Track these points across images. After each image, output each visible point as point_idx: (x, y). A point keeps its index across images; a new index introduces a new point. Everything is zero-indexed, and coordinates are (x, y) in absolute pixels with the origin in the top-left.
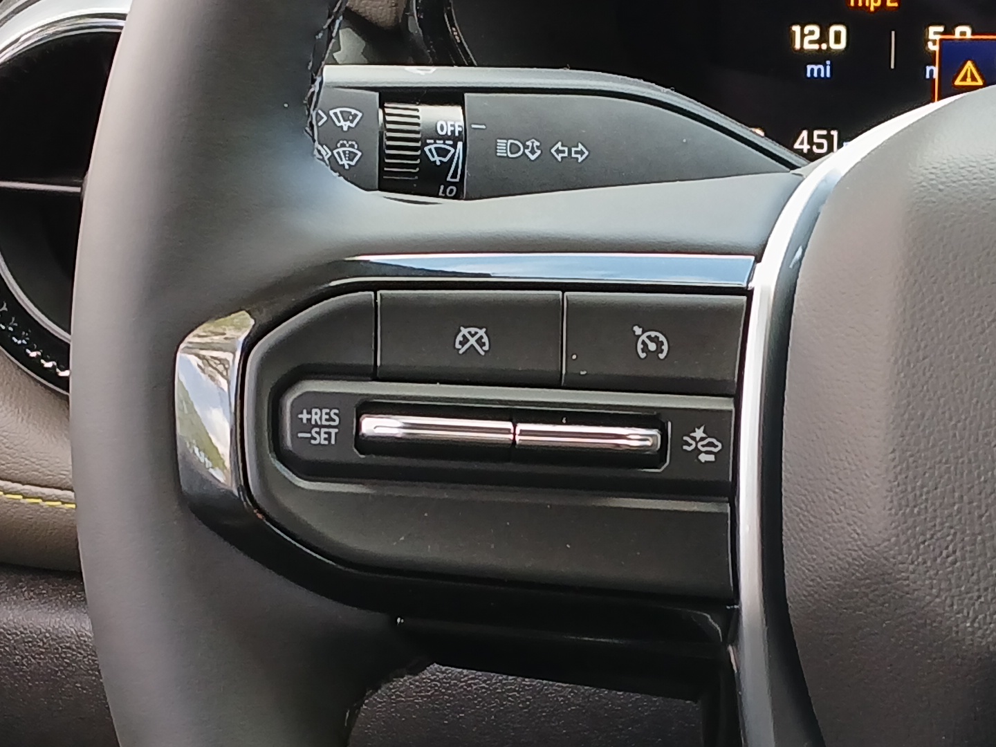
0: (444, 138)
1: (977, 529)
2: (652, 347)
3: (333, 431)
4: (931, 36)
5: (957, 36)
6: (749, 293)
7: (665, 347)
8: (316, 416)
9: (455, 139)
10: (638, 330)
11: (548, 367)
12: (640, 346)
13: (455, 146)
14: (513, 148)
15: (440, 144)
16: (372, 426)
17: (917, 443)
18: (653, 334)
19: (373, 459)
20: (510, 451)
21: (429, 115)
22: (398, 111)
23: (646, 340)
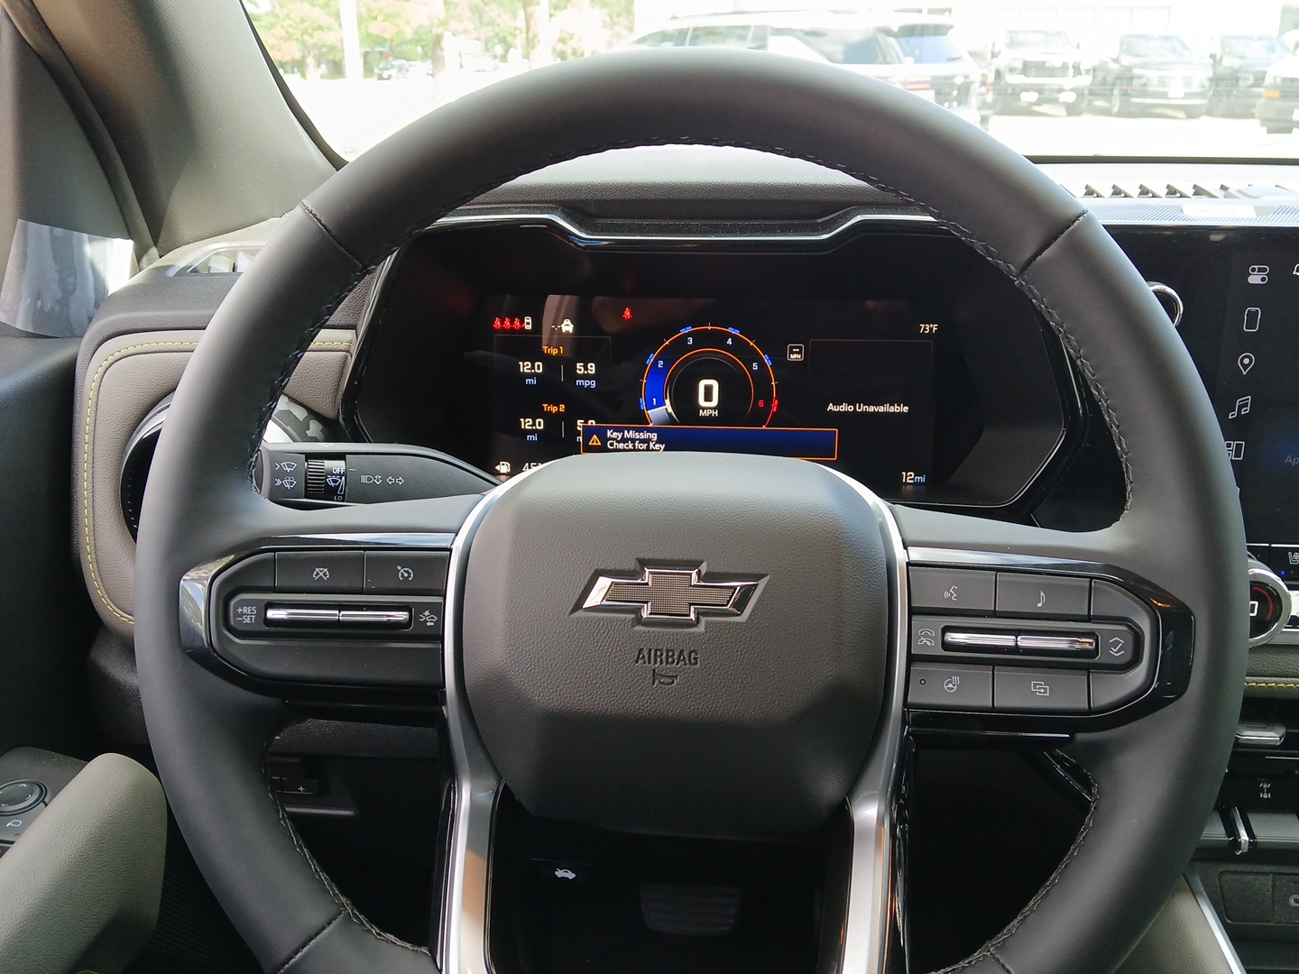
0: (336, 475)
1: (540, 656)
2: (406, 575)
3: (253, 617)
4: (579, 424)
5: (589, 424)
6: (450, 550)
7: (412, 575)
8: (245, 610)
9: (341, 475)
10: (399, 568)
11: (357, 585)
12: (400, 575)
13: (341, 478)
14: (369, 479)
15: (334, 477)
16: (272, 614)
17: (515, 618)
18: (406, 569)
19: (273, 629)
20: (338, 624)
21: (328, 464)
22: (314, 463)
23: (403, 572)
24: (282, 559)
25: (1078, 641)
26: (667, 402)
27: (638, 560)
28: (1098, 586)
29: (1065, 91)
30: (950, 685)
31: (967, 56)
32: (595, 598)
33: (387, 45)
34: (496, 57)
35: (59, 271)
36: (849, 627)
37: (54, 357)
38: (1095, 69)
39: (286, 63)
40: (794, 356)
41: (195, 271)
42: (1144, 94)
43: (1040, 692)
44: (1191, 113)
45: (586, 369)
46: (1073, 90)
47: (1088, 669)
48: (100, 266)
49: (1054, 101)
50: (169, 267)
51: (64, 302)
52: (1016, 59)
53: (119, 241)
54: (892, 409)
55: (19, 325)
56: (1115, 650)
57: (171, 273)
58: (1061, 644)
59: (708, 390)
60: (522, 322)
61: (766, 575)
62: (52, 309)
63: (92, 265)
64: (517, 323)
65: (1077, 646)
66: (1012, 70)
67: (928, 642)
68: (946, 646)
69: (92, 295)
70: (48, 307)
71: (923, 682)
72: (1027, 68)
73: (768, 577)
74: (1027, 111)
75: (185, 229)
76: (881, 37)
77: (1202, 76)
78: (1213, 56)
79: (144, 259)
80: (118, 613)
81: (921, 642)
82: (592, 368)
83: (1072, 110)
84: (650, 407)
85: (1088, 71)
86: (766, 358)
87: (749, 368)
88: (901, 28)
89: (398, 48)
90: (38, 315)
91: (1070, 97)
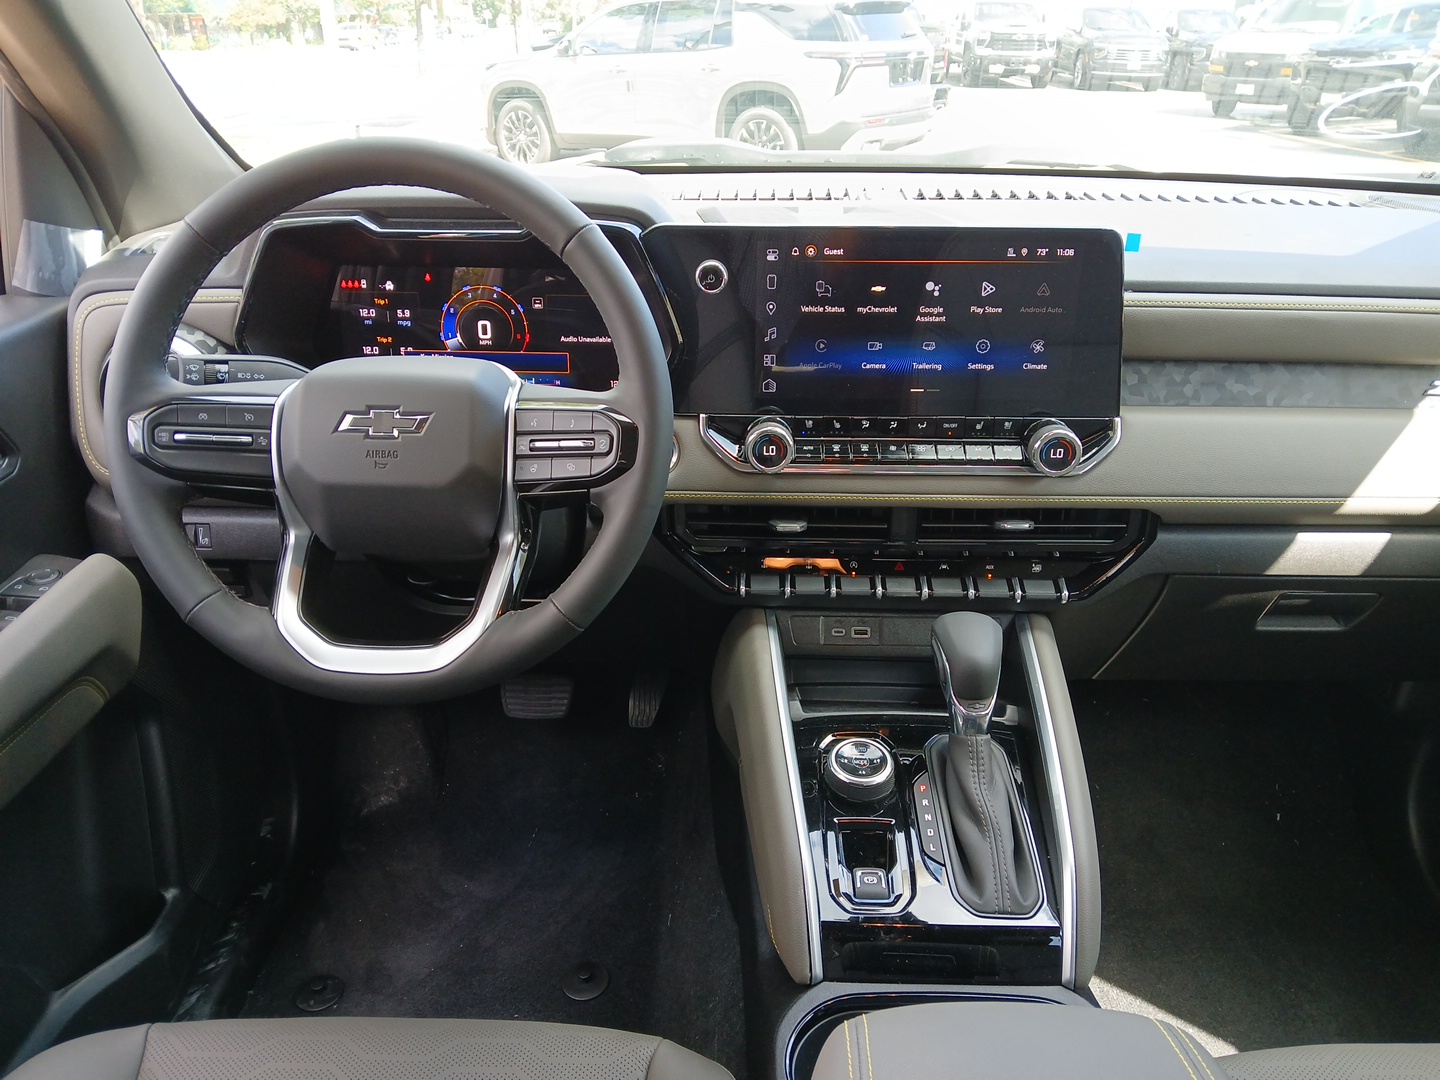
0: (221, 370)
2: (250, 418)
3: (168, 438)
4: (401, 350)
5: (408, 350)
6: (275, 405)
7: (253, 418)
8: (163, 434)
9: (226, 373)
10: (246, 414)
11: (222, 423)
12: (246, 418)
13: (226, 375)
14: (243, 375)
15: (219, 371)
16: (178, 437)
18: (249, 414)
19: (178, 444)
20: (213, 442)
21: (218, 367)
22: (209, 366)
23: (248, 416)
24: (182, 409)
25: (586, 442)
26: (458, 335)
27: (367, 406)
28: (597, 415)
29: (1031, 64)
30: (533, 469)
31: (920, 33)
32: (345, 425)
33: (374, 9)
34: (484, 22)
35: (53, 253)
37: (53, 309)
38: (1059, 43)
39: (271, 27)
40: (537, 306)
41: (143, 252)
42: (1105, 67)
44: (1148, 86)
45: (404, 314)
46: (1037, 63)
47: (592, 456)
48: (80, 249)
49: (1022, 72)
50: (125, 249)
51: (57, 273)
52: (984, 32)
53: (93, 231)
54: (601, 340)
55: (28, 288)
56: (602, 446)
57: (128, 253)
58: (579, 443)
59: (484, 328)
60: (360, 283)
62: (50, 278)
63: (75, 249)
64: (356, 283)
65: (586, 445)
66: (980, 42)
67: (524, 447)
68: (531, 449)
69: (76, 268)
70: (47, 276)
71: (520, 468)
72: (995, 41)
73: (434, 413)
74: (994, 83)
75: (137, 222)
76: (838, 14)
77: (1159, 48)
78: (1169, 30)
79: (111, 243)
80: (103, 470)
81: (520, 448)
82: (408, 313)
83: (1037, 82)
84: (447, 338)
85: (1052, 44)
86: (519, 306)
87: (510, 313)
88: (857, 5)
89: (385, 12)
90: (41, 282)
91: (1035, 69)
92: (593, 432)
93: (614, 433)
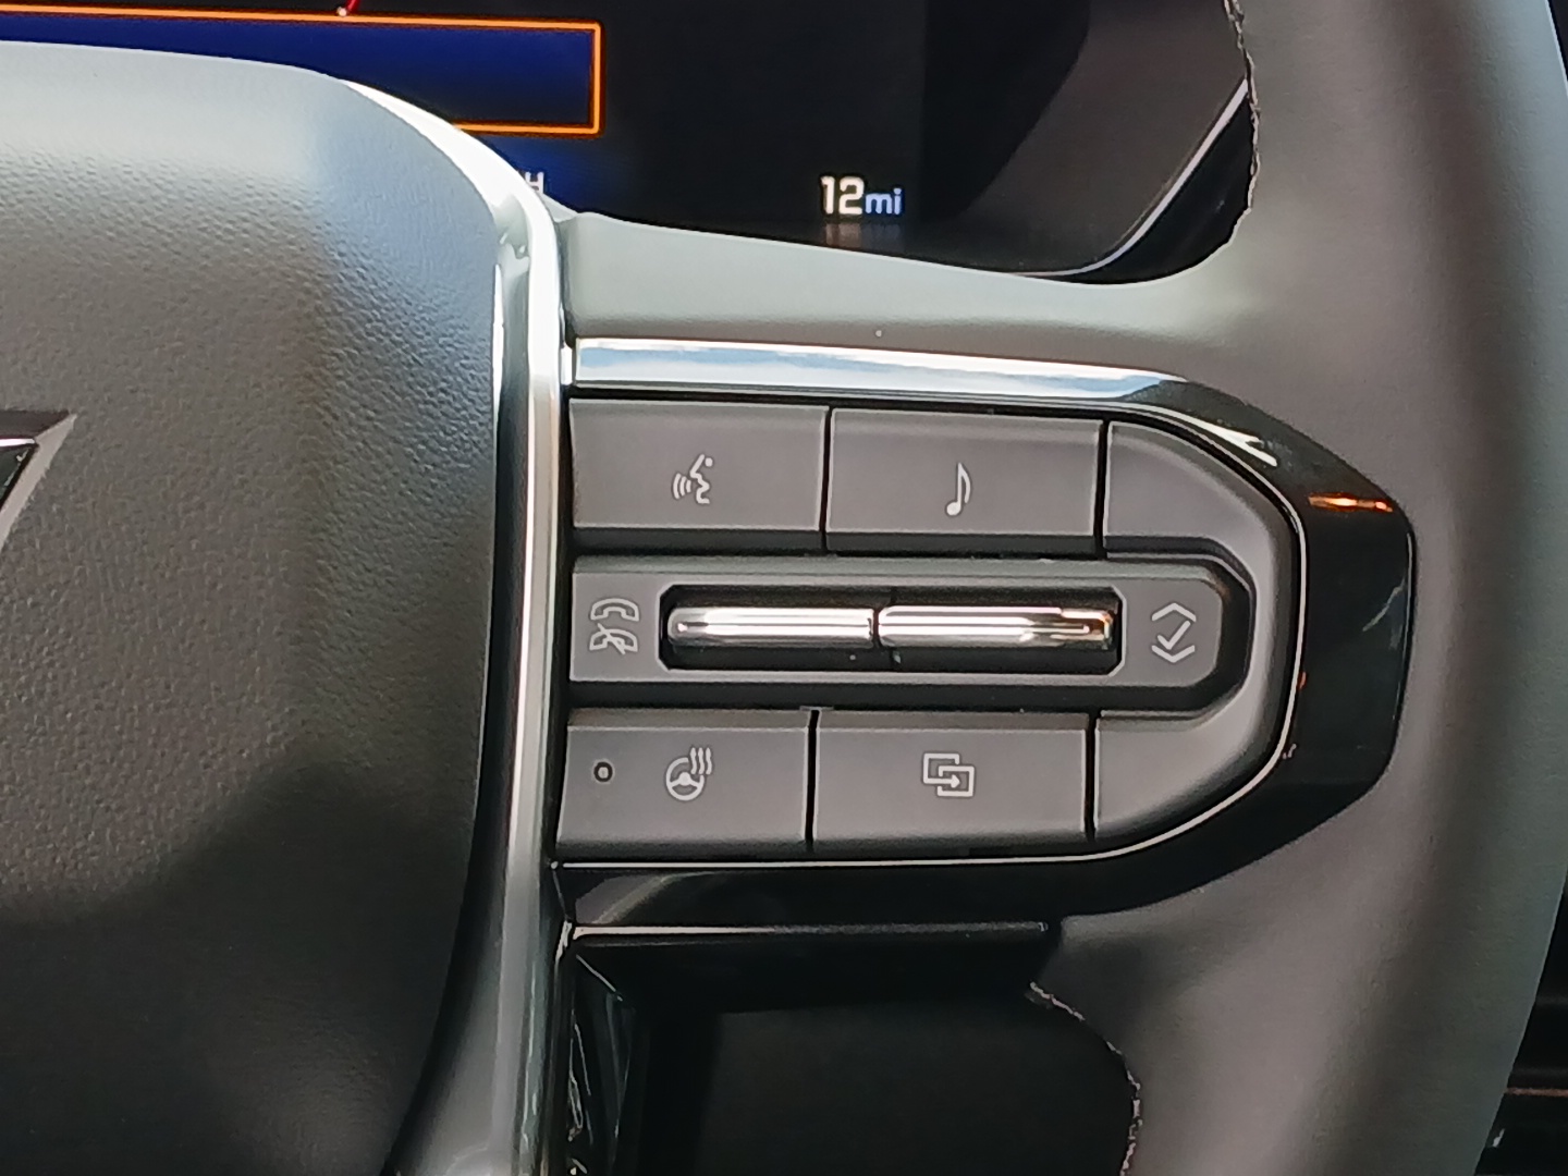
25: (1059, 618)
28: (1124, 441)
30: (685, 779)
36: (343, 586)
43: (947, 787)
47: (1092, 708)
56: (1169, 645)
58: (1011, 627)
61: (63, 415)
65: (1060, 634)
68: (673, 652)
71: (603, 772)
73: (70, 421)
81: (599, 641)
92: (1098, 548)
93: (1258, 560)
